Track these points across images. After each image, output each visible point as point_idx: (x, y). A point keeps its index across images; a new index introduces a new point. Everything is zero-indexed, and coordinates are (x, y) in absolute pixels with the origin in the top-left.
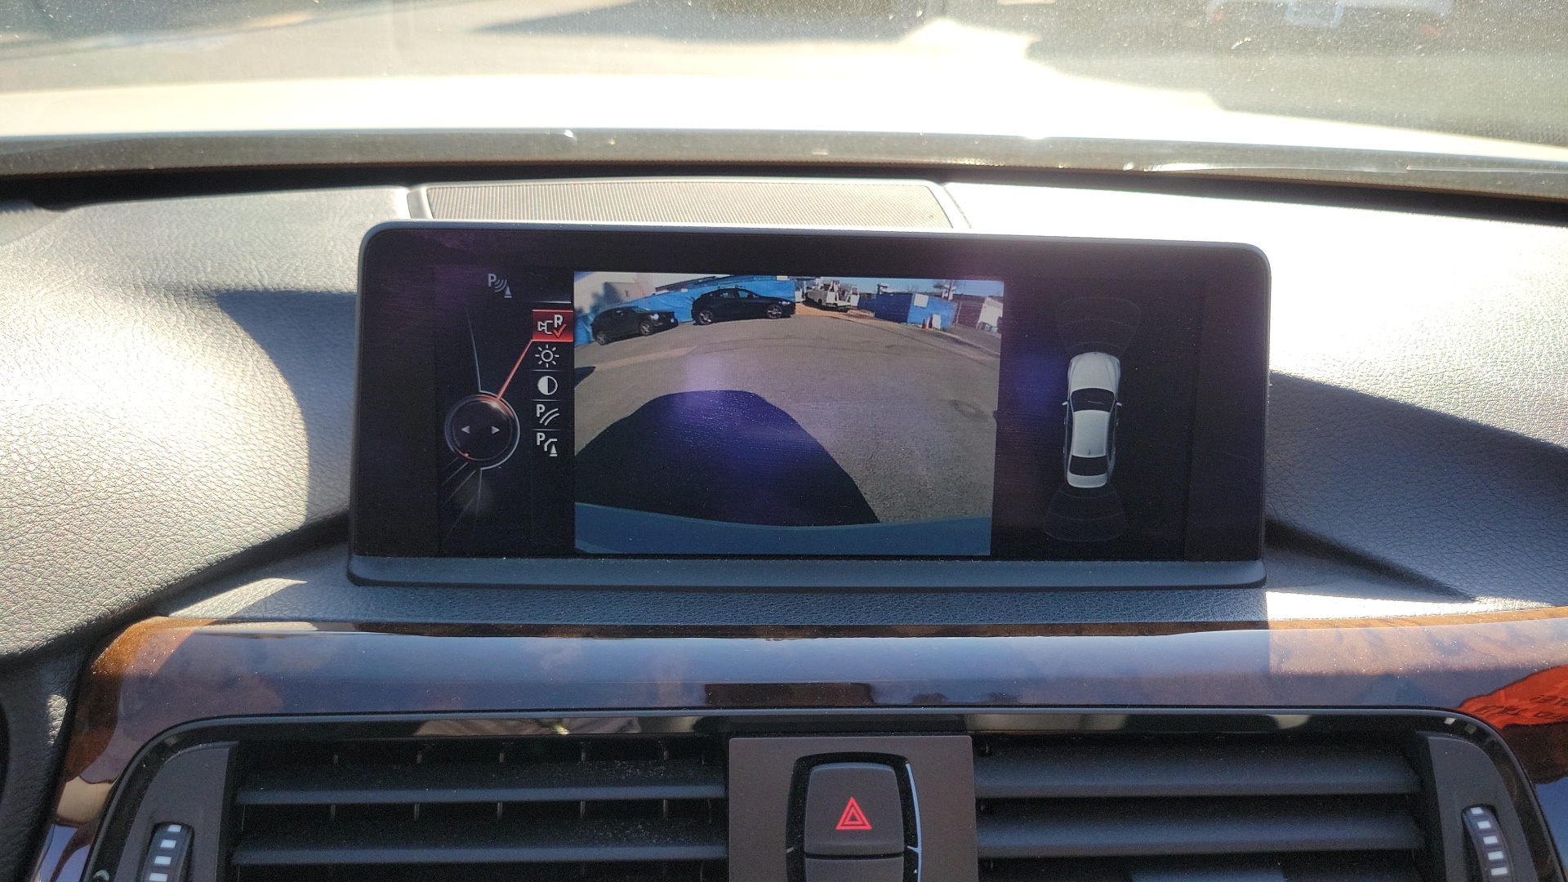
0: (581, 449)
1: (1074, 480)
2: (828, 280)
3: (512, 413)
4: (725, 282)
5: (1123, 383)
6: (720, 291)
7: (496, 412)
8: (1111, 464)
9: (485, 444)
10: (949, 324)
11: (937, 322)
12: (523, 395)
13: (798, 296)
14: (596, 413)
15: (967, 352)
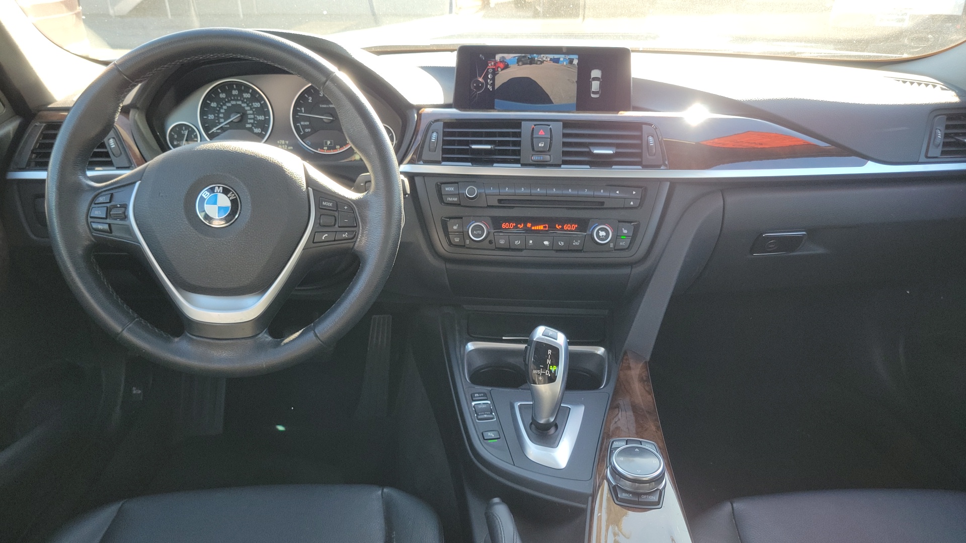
0: (496, 89)
1: (593, 96)
2: (544, 55)
3: (483, 81)
4: (523, 56)
7: (481, 81)
8: (600, 92)
9: (478, 88)
10: (567, 64)
12: (486, 78)
14: (499, 82)
15: (570, 69)
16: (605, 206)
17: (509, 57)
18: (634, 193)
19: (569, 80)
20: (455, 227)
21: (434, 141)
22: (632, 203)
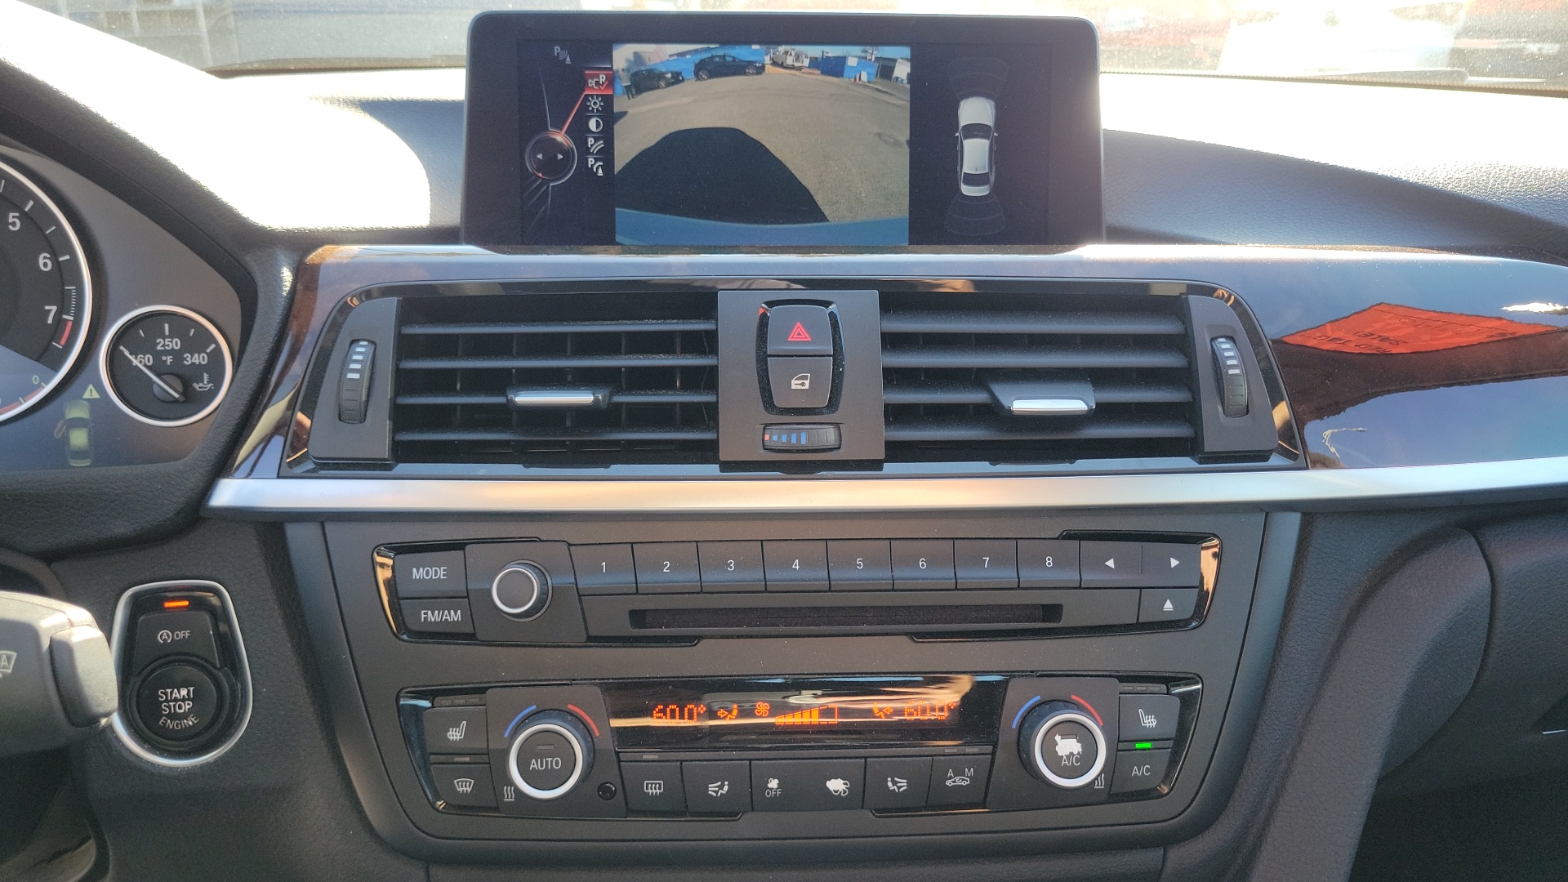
0: (619, 170)
1: (966, 190)
2: (788, 47)
3: (572, 144)
4: (716, 50)
5: (998, 119)
6: (713, 57)
7: (561, 144)
8: (992, 178)
9: (553, 167)
10: (873, 78)
11: (864, 77)
12: (579, 132)
13: (767, 60)
14: (629, 144)
15: (886, 98)
16: (1064, 622)
17: (660, 54)
18: (1174, 563)
19: (879, 135)
20: (455, 735)
21: (356, 376)
22: (1168, 606)
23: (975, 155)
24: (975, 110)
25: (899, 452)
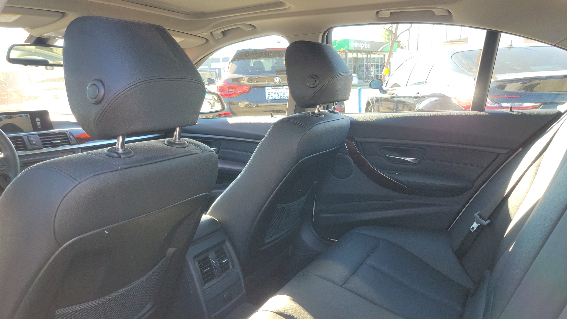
2: (16, 115)
4: (8, 116)
5: (40, 120)
8: (41, 125)
11: (25, 117)
15: (27, 119)
17: (1, 117)
18: (71, 153)
19: (28, 122)
23: (39, 124)
24: (37, 119)
25: (44, 147)
